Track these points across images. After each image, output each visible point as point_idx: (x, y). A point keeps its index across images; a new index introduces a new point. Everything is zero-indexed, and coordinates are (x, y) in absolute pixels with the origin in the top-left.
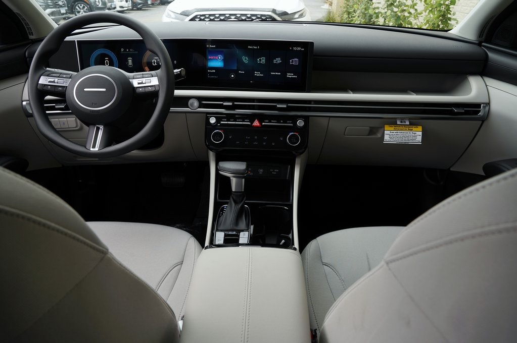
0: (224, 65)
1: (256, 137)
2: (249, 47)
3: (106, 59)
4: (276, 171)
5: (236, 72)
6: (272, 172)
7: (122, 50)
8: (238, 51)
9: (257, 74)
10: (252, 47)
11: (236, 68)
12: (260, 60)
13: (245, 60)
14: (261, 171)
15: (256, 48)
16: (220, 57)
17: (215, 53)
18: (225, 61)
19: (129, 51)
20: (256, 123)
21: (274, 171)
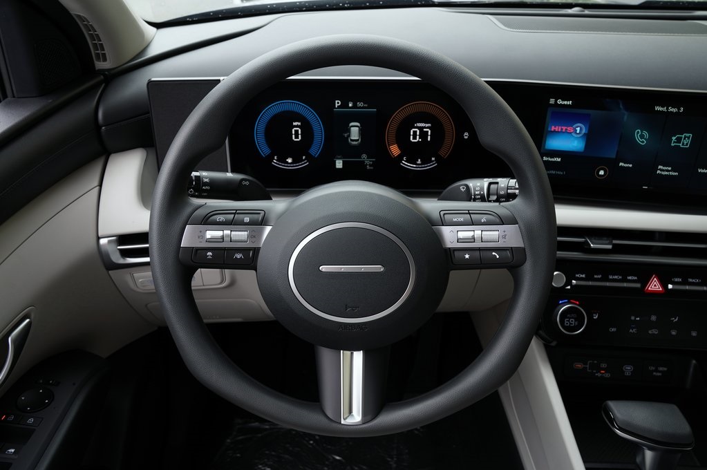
0: (586, 146)
1: (654, 318)
2: (658, 108)
3: (295, 124)
4: (661, 369)
5: (611, 165)
6: (653, 371)
7: (338, 103)
8: (626, 117)
9: (664, 170)
10: (664, 109)
11: (613, 156)
12: (679, 140)
13: (641, 137)
14: (628, 369)
15: (675, 110)
16: (580, 128)
17: (568, 117)
18: (589, 138)
19: (355, 106)
20: (655, 286)
21: (657, 371)
